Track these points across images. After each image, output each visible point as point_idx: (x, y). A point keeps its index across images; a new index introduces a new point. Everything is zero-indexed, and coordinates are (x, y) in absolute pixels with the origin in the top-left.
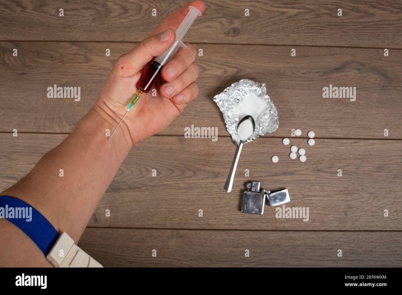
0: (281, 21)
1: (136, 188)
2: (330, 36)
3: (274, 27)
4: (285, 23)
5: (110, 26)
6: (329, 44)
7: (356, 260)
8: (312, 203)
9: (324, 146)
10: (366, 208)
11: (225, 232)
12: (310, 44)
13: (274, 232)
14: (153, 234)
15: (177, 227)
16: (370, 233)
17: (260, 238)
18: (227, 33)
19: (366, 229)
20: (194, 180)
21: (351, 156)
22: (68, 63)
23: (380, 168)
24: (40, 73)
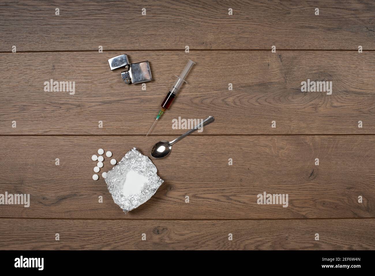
0: (116, 242)
1: (244, 87)
2: (71, 229)
3: (122, 236)
4: (112, 240)
5: (271, 234)
6: (71, 221)
7: (44, 25)
8: (85, 76)
9: (74, 128)
10: (35, 72)
11: (163, 49)
12: (89, 221)
13: (119, 49)
14: (228, 45)
15: (207, 52)
16: (32, 50)
17: (131, 44)
18: (165, 230)
19: (35, 53)
20: (193, 95)
21: (50, 119)
22: (309, 199)
23: (23, 109)
24: (334, 189)
